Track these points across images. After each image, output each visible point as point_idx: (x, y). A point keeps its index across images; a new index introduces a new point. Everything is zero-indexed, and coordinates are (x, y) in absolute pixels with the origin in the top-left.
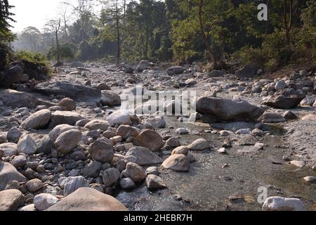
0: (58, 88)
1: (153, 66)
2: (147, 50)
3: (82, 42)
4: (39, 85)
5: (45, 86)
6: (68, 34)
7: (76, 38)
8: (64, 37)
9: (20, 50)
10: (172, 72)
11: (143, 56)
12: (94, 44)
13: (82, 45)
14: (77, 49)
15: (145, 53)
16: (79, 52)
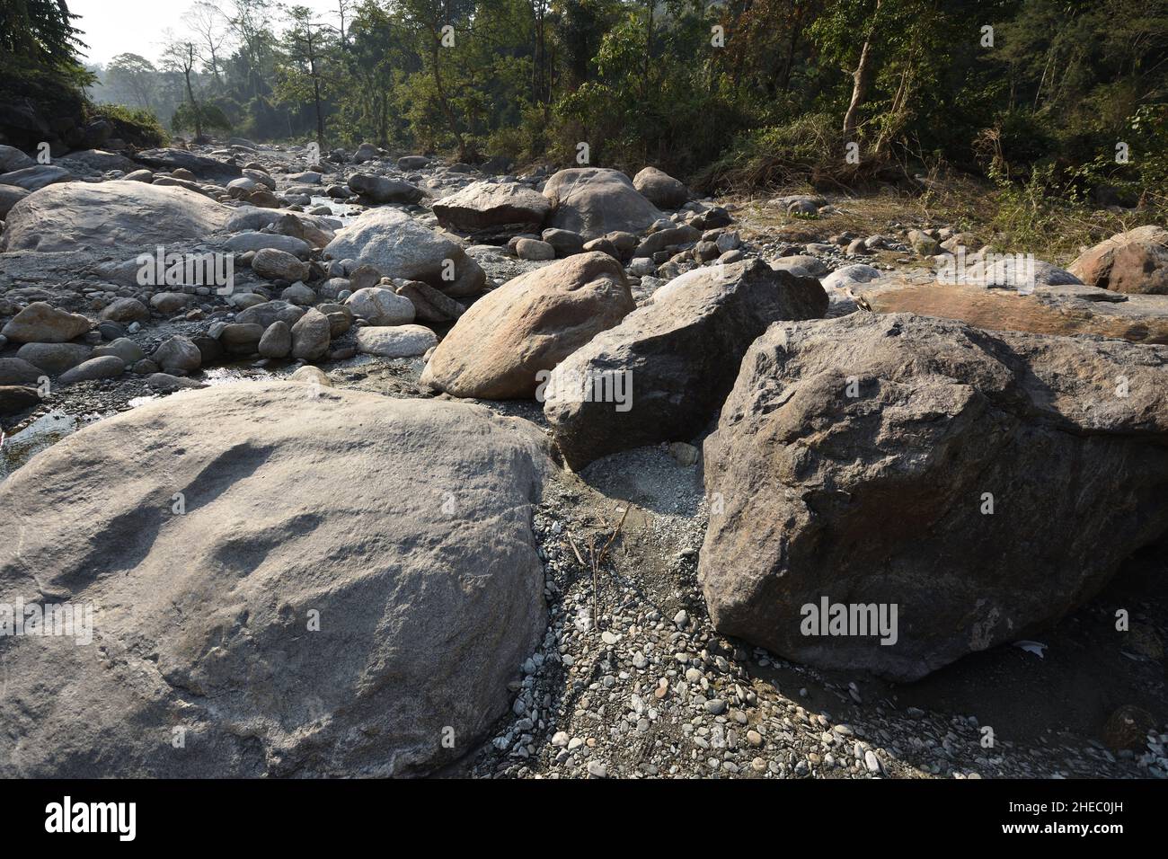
0: (171, 159)
1: (383, 154)
2: (385, 127)
3: (255, 99)
4: (141, 153)
5: (151, 154)
6: (225, 80)
7: (241, 87)
8: (213, 84)
9: (106, 103)
10: (406, 165)
11: (379, 138)
12: (282, 107)
13: (254, 106)
14: (245, 114)
15: (384, 134)
16: (249, 121)
